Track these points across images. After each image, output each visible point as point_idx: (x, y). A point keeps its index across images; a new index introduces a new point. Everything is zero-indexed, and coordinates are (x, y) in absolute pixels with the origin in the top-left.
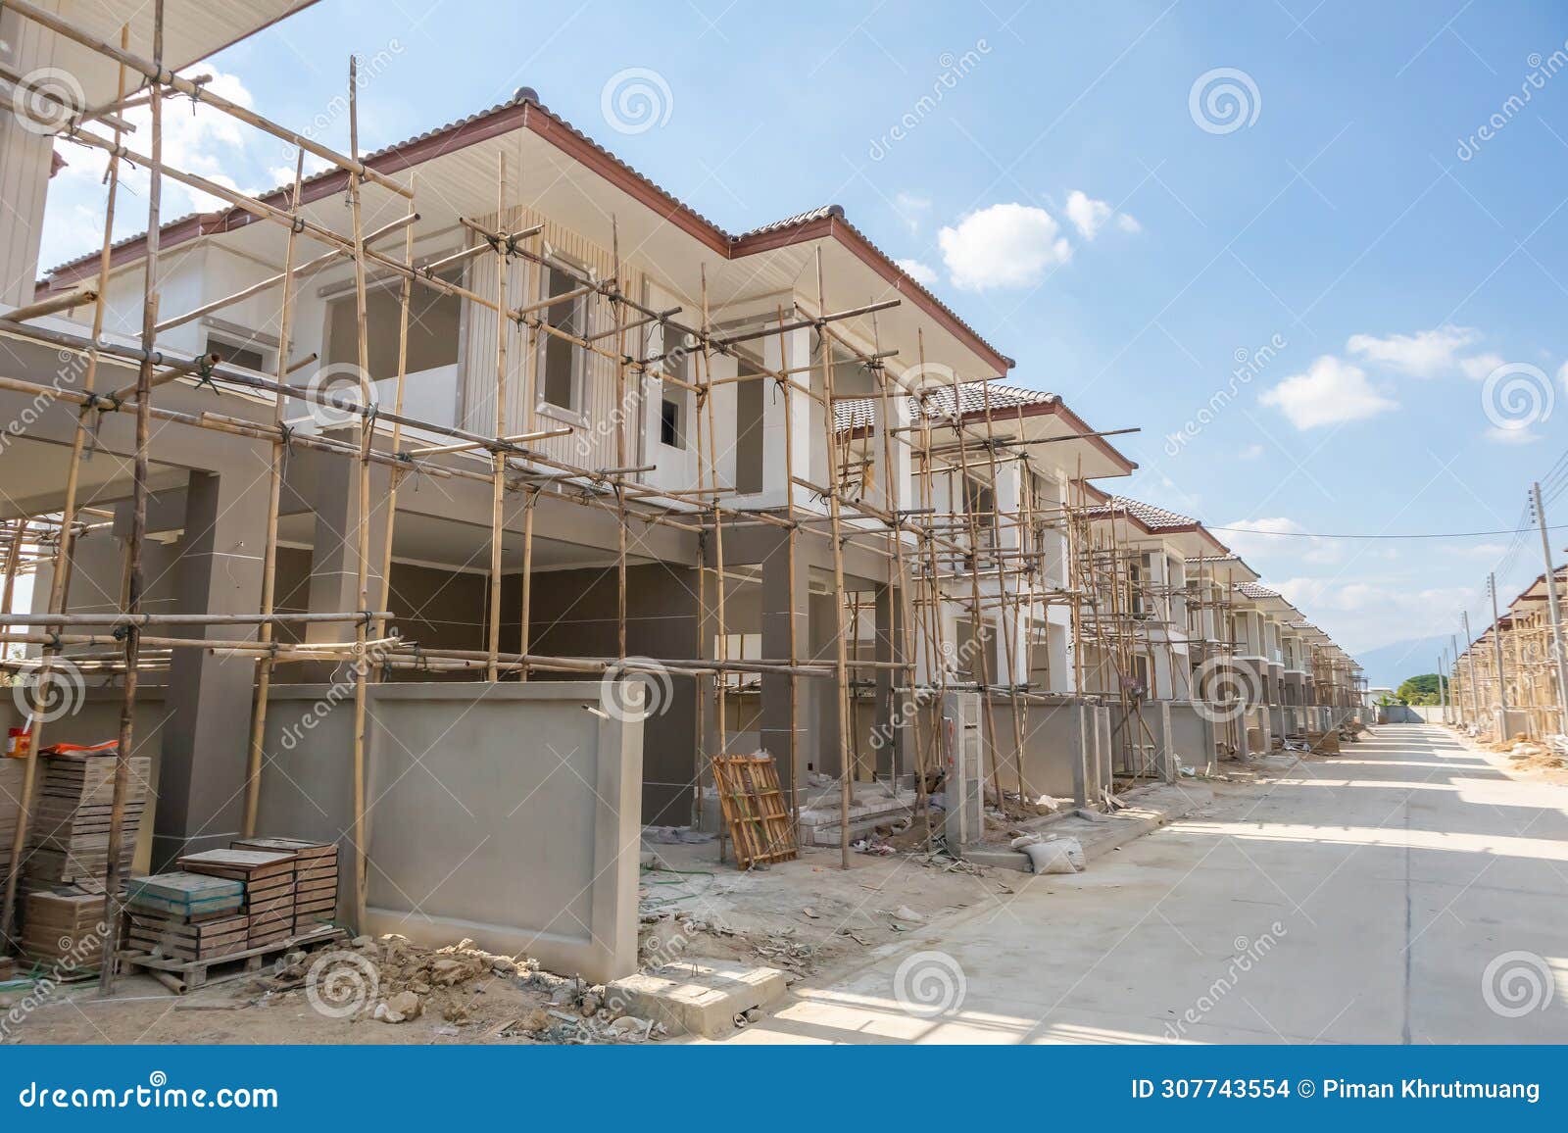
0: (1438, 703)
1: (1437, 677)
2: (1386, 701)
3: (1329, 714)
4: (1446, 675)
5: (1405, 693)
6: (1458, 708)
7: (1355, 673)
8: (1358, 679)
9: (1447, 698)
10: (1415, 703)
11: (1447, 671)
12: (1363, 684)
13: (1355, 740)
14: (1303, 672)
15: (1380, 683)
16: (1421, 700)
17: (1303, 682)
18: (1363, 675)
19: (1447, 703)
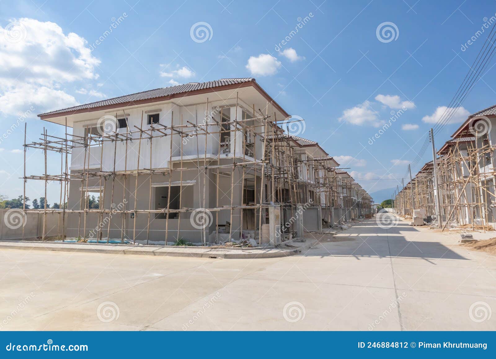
0: (391, 207)
1: (391, 200)
2: (379, 207)
3: (367, 210)
4: (393, 199)
5: (383, 205)
6: (396, 209)
7: (371, 200)
8: (372, 202)
9: (393, 206)
10: (386, 208)
11: (394, 198)
12: (373, 203)
13: (373, 216)
14: (360, 200)
15: (377, 202)
16: (387, 207)
17: (360, 203)
18: (373, 200)
19: (394, 207)
